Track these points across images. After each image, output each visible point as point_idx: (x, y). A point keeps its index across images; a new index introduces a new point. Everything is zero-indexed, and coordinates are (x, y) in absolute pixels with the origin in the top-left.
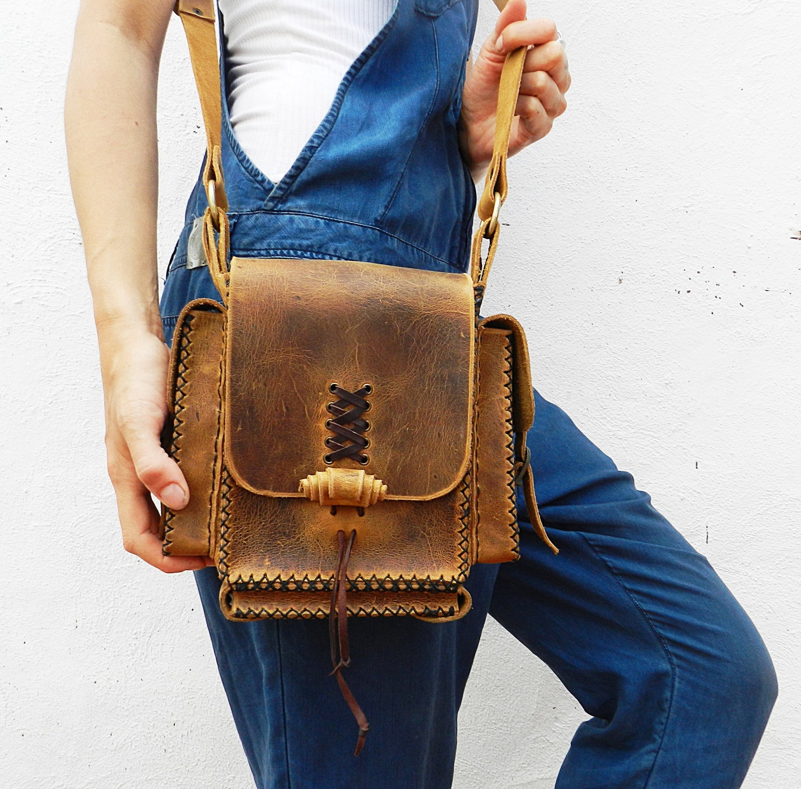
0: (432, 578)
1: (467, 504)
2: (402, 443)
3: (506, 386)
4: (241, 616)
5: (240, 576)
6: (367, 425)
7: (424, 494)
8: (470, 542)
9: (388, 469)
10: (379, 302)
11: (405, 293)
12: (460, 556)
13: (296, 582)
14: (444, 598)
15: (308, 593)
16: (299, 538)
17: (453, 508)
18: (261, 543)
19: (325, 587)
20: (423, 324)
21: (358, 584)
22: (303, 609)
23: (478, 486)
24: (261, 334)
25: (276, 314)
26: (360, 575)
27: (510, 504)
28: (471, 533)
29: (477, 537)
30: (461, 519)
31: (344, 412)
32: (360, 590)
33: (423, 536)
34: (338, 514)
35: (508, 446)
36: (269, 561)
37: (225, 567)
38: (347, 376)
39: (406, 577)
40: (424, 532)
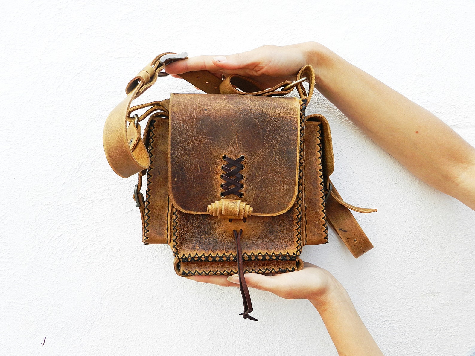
0: (283, 253)
1: (300, 215)
2: (261, 186)
3: (318, 152)
4: (185, 274)
5: (184, 254)
6: (242, 177)
7: (272, 213)
8: (302, 235)
9: (253, 200)
10: (249, 111)
11: (262, 106)
12: (297, 242)
13: (212, 257)
14: (289, 263)
15: (219, 262)
16: (213, 234)
17: (292, 217)
18: (194, 237)
19: (227, 259)
20: (272, 123)
21: (244, 257)
22: (216, 271)
23: (306, 205)
24: (186, 129)
25: (194, 118)
26: (245, 253)
27: (323, 214)
28: (302, 230)
29: (306, 232)
30: (297, 223)
31: (231, 170)
32: (246, 261)
33: (277, 232)
34: (233, 221)
35: (321, 184)
36: (198, 246)
37: (176, 250)
38: (231, 151)
39: (269, 254)
40: (278, 230)
